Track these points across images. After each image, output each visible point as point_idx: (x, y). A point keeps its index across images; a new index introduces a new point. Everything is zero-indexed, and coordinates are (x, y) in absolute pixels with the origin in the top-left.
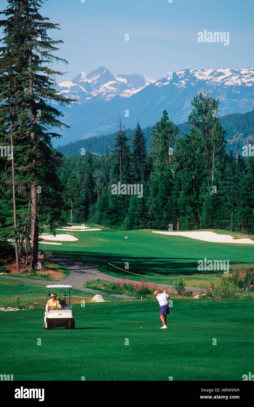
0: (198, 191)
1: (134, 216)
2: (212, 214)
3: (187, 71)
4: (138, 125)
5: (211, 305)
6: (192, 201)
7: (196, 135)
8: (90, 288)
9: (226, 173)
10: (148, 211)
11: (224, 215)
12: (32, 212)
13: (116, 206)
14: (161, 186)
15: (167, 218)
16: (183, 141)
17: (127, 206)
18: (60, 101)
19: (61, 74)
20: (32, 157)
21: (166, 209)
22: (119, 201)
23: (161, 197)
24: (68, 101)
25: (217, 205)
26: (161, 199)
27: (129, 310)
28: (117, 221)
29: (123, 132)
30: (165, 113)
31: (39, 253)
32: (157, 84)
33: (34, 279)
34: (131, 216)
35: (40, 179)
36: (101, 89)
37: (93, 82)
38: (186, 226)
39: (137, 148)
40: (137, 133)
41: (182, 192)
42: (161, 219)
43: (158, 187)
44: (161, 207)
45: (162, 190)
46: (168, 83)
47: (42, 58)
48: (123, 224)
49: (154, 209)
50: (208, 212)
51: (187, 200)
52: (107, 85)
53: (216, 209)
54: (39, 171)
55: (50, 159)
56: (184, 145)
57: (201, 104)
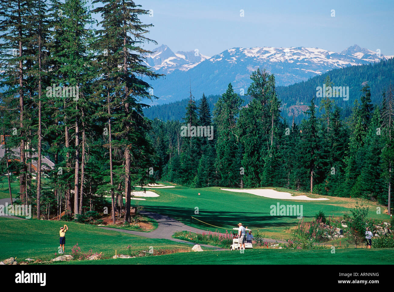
0: (259, 154)
1: (203, 175)
2: (272, 174)
3: (238, 49)
4: (204, 96)
5: (301, 255)
6: (254, 162)
7: (258, 105)
8: (178, 238)
9: (283, 138)
10: (215, 171)
11: (282, 175)
12: (126, 172)
13: (187, 167)
14: (227, 149)
15: (232, 177)
16: (246, 111)
17: (197, 166)
18: (151, 76)
19: (152, 53)
20: (126, 124)
21: (231, 169)
22: (190, 162)
23: (227, 159)
24: (156, 76)
25: (276, 166)
26: (226, 160)
27: (231, 259)
28: (188, 179)
29: (193, 102)
30: (230, 86)
31: (131, 207)
32: (212, 60)
33: (129, 230)
34: (200, 175)
35: (133, 143)
36: (162, 64)
37: (155, 58)
38: (249, 184)
39: (203, 116)
40: (203, 102)
41: (245, 155)
42: (226, 178)
43: (224, 150)
44: (227, 167)
45: (228, 152)
46: (221, 59)
47: (135, 40)
48: (193, 182)
49: (221, 169)
50: (268, 172)
51: (249, 162)
52: (168, 61)
53: (275, 169)
54: (132, 136)
55: (141, 126)
56: (247, 114)
57: (259, 78)
